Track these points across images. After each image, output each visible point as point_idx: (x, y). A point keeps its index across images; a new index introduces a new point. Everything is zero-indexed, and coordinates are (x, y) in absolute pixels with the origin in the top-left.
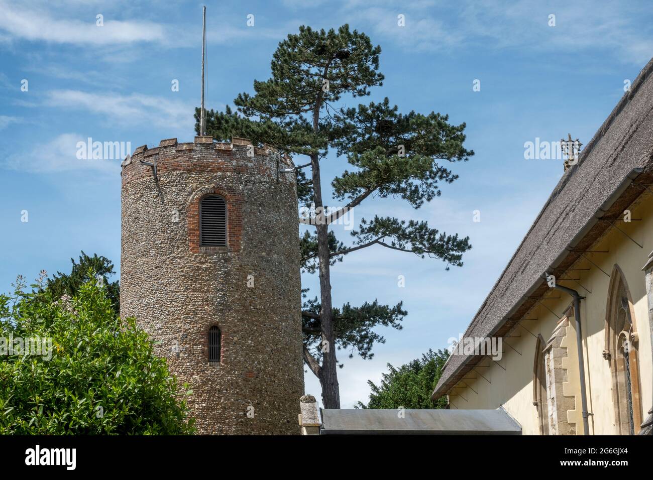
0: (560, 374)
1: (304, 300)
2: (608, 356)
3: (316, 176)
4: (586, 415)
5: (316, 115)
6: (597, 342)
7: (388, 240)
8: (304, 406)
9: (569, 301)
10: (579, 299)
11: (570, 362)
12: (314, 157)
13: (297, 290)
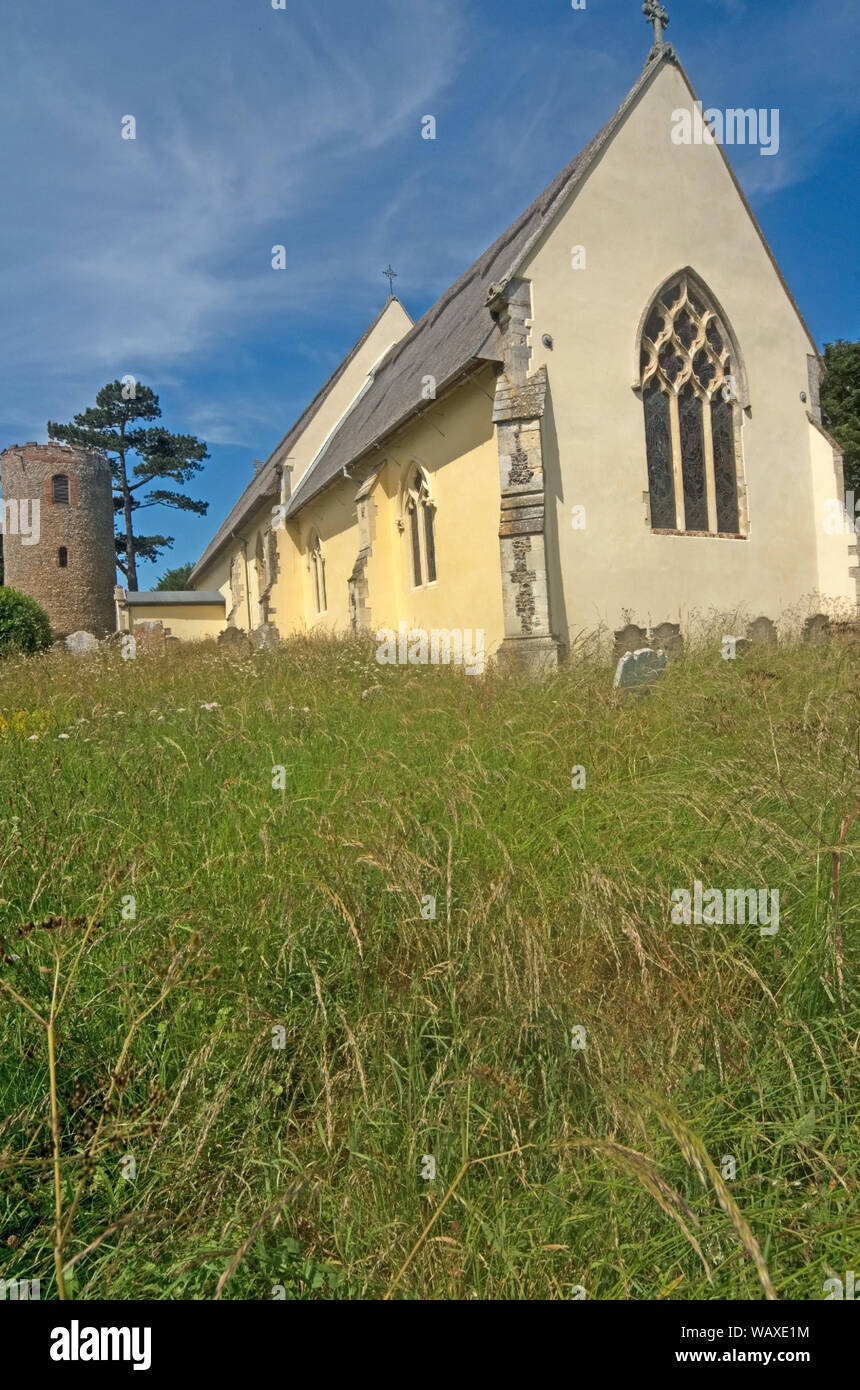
0: (238, 575)
1: (116, 532)
2: (256, 568)
3: (123, 465)
4: (248, 593)
5: (122, 429)
6: (252, 563)
7: (165, 501)
8: (116, 590)
9: (242, 544)
10: (246, 543)
11: (242, 570)
12: (122, 453)
13: (111, 526)
